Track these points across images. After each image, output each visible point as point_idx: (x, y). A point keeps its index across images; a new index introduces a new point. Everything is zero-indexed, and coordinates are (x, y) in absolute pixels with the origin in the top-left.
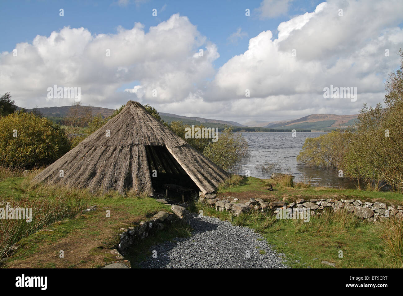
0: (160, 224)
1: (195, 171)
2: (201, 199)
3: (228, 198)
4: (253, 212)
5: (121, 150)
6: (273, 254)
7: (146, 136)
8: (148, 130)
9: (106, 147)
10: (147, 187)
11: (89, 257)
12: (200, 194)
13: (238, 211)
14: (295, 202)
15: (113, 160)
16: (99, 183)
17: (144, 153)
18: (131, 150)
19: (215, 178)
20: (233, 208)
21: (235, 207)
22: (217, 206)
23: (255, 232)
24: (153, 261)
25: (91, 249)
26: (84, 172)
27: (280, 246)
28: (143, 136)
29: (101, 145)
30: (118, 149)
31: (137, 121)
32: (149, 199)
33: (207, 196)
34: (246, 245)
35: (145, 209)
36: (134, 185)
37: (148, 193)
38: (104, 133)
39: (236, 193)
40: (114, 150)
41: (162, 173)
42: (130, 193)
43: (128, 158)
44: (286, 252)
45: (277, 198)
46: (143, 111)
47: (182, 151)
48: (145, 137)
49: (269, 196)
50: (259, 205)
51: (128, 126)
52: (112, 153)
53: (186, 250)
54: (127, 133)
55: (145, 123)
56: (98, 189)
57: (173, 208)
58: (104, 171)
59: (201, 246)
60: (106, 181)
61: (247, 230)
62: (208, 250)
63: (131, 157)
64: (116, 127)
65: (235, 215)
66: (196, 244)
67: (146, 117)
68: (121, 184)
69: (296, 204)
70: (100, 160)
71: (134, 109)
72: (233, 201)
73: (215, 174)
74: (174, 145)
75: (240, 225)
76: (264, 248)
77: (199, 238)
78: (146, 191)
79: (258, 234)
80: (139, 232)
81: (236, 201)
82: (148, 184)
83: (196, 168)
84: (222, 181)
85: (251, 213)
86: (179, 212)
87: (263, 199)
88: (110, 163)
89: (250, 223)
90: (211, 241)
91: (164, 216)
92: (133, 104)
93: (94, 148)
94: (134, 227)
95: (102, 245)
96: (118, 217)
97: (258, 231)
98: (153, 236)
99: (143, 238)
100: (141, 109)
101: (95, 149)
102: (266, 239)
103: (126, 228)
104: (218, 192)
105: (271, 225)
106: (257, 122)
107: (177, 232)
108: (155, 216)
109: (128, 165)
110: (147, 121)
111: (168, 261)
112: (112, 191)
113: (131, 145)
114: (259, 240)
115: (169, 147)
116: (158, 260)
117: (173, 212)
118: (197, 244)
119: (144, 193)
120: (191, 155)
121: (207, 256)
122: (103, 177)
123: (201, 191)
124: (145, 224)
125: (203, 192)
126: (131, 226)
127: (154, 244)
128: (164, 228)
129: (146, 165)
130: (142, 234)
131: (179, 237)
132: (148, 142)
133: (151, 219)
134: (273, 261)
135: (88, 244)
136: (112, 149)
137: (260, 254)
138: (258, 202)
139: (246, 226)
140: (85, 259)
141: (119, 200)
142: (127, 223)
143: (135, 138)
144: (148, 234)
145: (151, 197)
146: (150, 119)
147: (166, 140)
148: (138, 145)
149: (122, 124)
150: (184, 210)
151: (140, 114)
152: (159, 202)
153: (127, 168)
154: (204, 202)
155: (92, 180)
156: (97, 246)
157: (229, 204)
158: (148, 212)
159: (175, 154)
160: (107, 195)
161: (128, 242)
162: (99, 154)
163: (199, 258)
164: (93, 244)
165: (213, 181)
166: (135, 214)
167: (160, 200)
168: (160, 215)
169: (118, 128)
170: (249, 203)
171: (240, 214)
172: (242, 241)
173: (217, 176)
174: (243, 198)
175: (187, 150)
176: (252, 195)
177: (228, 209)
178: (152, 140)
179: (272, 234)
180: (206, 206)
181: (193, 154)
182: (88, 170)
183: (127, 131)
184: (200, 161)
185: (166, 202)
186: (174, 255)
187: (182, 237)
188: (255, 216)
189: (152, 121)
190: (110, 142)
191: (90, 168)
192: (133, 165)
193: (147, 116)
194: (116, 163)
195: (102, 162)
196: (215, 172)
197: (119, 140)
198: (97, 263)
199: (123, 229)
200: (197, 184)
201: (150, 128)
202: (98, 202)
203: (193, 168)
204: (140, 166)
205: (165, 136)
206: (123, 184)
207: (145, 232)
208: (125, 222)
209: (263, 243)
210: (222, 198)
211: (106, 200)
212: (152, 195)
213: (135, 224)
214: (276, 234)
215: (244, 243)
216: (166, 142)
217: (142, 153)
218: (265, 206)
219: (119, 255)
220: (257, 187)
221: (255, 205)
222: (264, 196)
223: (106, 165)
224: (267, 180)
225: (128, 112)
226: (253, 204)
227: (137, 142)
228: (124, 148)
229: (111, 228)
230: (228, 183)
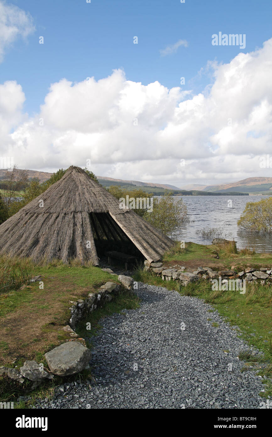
0: (107, 295)
1: (140, 238)
2: (147, 268)
3: (175, 266)
4: (202, 282)
5: (64, 218)
6: (227, 327)
7: (89, 202)
8: (91, 196)
9: (48, 214)
10: (92, 256)
11: (42, 335)
12: (145, 263)
13: (186, 281)
14: (244, 271)
15: (55, 227)
16: (43, 251)
17: (88, 220)
18: (74, 217)
19: (160, 246)
20: (181, 278)
21: (183, 276)
22: (164, 275)
23: (205, 303)
24: (104, 336)
25: (43, 326)
26: (26, 240)
27: (232, 318)
28: (86, 202)
29: (44, 211)
30: (61, 217)
31: (79, 187)
32: (94, 268)
33: (153, 265)
34: (197, 317)
35: (91, 279)
36: (78, 253)
37: (92, 262)
38: (46, 199)
39: (183, 261)
40: (57, 218)
41: (103, 239)
42: (74, 262)
43: (72, 225)
44: (239, 324)
45: (226, 267)
46: (85, 177)
47: (126, 219)
48: (88, 204)
49: (218, 265)
50: (207, 274)
51: (70, 192)
52: (55, 220)
53: (136, 323)
54: (69, 201)
55: (87, 189)
56: (41, 258)
57: (120, 277)
58: (47, 239)
59: (151, 318)
60: (50, 249)
61: (196, 301)
62: (159, 322)
63: (75, 225)
64: (58, 193)
65: (183, 285)
66: (145, 316)
67: (88, 183)
68: (65, 253)
69: (245, 273)
70: (42, 228)
71: (76, 174)
72: (180, 270)
73: (160, 241)
74: (118, 212)
75: (188, 295)
76: (216, 320)
77: (148, 310)
78: (91, 260)
79: (208, 304)
80: (87, 305)
81: (183, 270)
82: (92, 253)
83: (140, 236)
84: (167, 249)
85: (199, 282)
86: (127, 282)
87: (212, 268)
88: (53, 230)
89: (199, 293)
90: (161, 312)
91: (112, 287)
92: (75, 170)
93: (35, 215)
94: (83, 299)
95: (53, 320)
96: (65, 289)
97: (207, 302)
98: (102, 308)
99: (92, 311)
100: (83, 175)
101: (37, 216)
102: (217, 310)
103: (75, 301)
104: (164, 260)
105: (221, 296)
106: (195, 185)
107: (125, 303)
108: (102, 287)
109: (72, 233)
110: (90, 187)
111: (120, 336)
112: (56, 261)
113: (74, 212)
114: (210, 311)
115: (112, 214)
116: (110, 335)
117: (121, 283)
118: (147, 316)
119: (89, 262)
120: (135, 222)
121: (160, 330)
122: (46, 246)
123: (146, 259)
124: (94, 296)
125: (149, 260)
126: (79, 299)
127: (103, 317)
128: (112, 299)
129: (90, 233)
130: (91, 307)
131: (127, 308)
132: (92, 209)
133: (99, 290)
134: (228, 334)
135: (39, 320)
136: (54, 216)
137: (214, 327)
138: (206, 271)
139: (195, 296)
140: (37, 336)
141: (64, 269)
142: (76, 295)
143: (78, 205)
144: (96, 306)
145: (97, 266)
146: (93, 185)
147: (110, 207)
148: (81, 212)
149: (64, 190)
150: (131, 280)
151: (82, 180)
152: (104, 272)
153: (70, 237)
154: (150, 271)
155: (35, 249)
156: (48, 322)
157: (177, 273)
158: (95, 283)
159: (119, 221)
160: (51, 265)
161: (77, 315)
162: (42, 222)
163: (152, 332)
164: (44, 319)
165: (158, 249)
166: (82, 285)
167: (105, 269)
168: (108, 286)
169: (61, 194)
170: (197, 272)
171: (188, 284)
172: (193, 312)
173: (163, 244)
174: (190, 267)
175: (131, 217)
176: (199, 263)
177: (175, 278)
178: (95, 207)
179: (222, 305)
180: (152, 275)
181: (138, 221)
182: (30, 238)
183: (69, 198)
184: (145, 229)
185: (112, 271)
186: (125, 328)
187: (131, 308)
188: (204, 286)
189: (94, 188)
190: (52, 209)
191: (32, 236)
192: (77, 233)
193: (90, 182)
194: (59, 231)
195: (45, 230)
196: (160, 240)
197: (62, 207)
198: (51, 341)
199: (72, 302)
200: (143, 252)
201: (93, 194)
202: (42, 271)
203: (137, 236)
204: (83, 233)
205: (109, 202)
206: (67, 252)
207: (93, 305)
208: (73, 294)
209: (214, 314)
210: (168, 267)
211: (50, 270)
212: (97, 265)
213: (83, 296)
214: (226, 305)
215: (195, 314)
216: (110, 208)
217: (86, 221)
218: (214, 275)
219: (73, 333)
220: (203, 254)
221: (204, 275)
222: (213, 265)
223: (49, 233)
224: (209, 246)
225: (70, 178)
226: (201, 273)
227: (80, 209)
228: (67, 215)
229: (60, 301)
230: (174, 251)
